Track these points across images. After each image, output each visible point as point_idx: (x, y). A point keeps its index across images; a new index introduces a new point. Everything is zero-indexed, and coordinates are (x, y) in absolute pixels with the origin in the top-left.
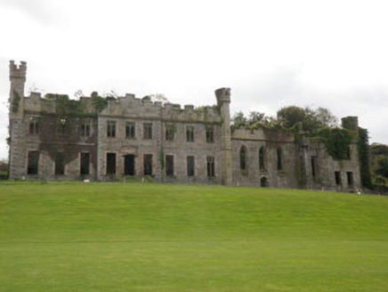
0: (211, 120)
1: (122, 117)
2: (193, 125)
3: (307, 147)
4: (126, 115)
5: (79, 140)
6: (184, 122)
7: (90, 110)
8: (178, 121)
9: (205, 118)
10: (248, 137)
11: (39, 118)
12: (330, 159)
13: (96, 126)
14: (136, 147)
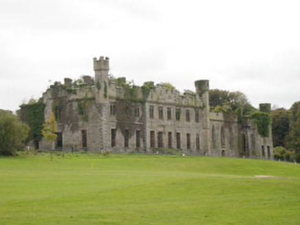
0: (198, 105)
1: (157, 103)
2: (189, 109)
3: (249, 127)
4: (159, 101)
5: (134, 120)
6: (185, 107)
7: (140, 96)
8: (182, 106)
9: (195, 104)
10: (215, 118)
11: (115, 103)
12: (259, 136)
13: (143, 109)
14: (164, 126)
